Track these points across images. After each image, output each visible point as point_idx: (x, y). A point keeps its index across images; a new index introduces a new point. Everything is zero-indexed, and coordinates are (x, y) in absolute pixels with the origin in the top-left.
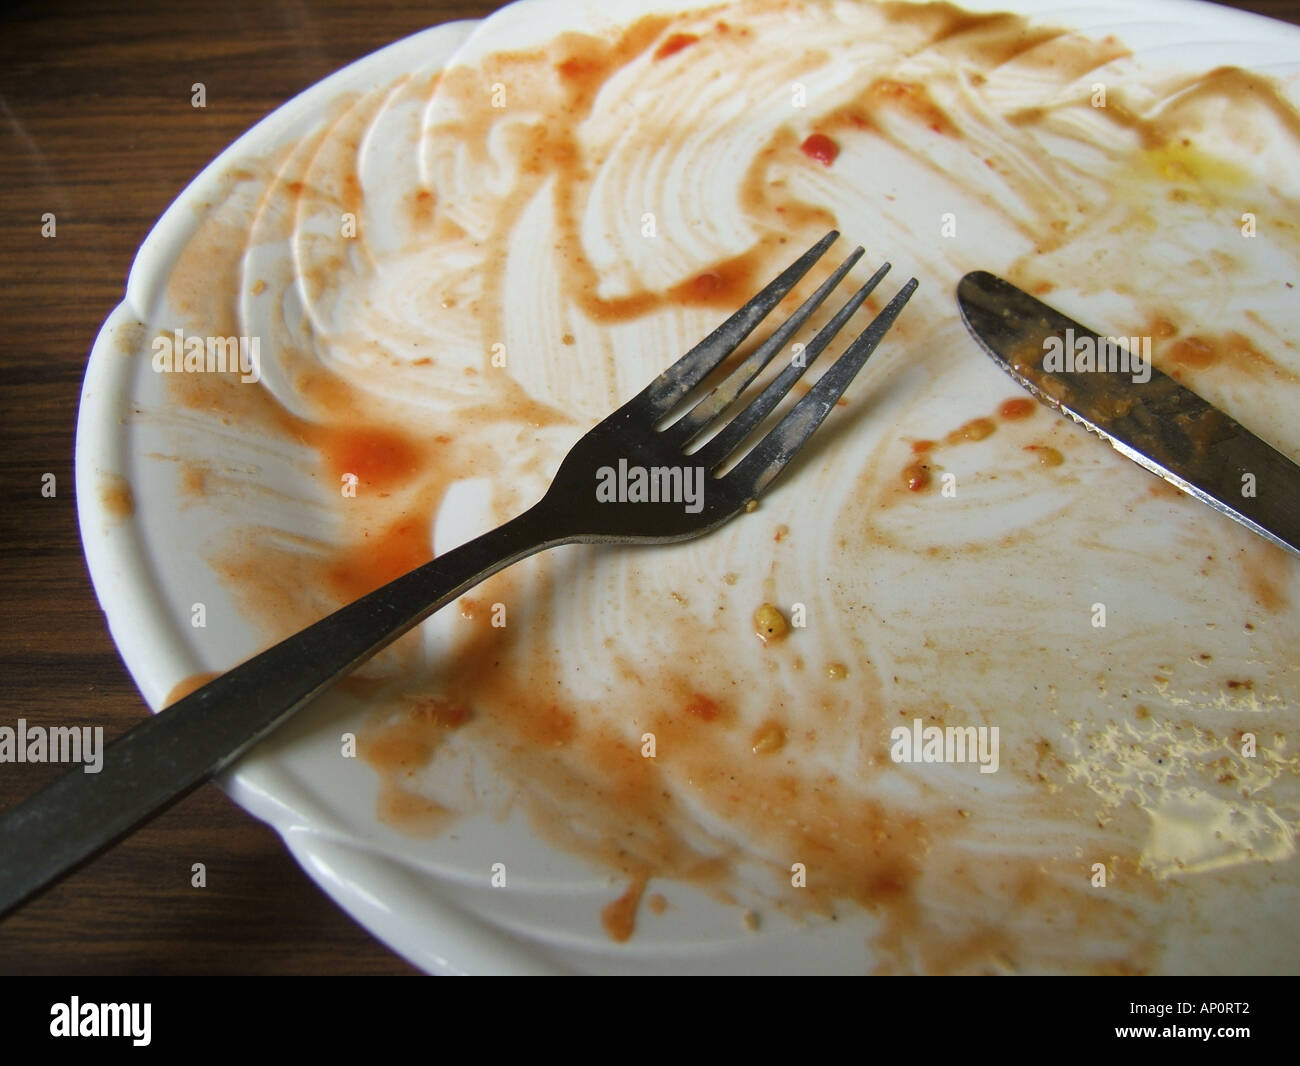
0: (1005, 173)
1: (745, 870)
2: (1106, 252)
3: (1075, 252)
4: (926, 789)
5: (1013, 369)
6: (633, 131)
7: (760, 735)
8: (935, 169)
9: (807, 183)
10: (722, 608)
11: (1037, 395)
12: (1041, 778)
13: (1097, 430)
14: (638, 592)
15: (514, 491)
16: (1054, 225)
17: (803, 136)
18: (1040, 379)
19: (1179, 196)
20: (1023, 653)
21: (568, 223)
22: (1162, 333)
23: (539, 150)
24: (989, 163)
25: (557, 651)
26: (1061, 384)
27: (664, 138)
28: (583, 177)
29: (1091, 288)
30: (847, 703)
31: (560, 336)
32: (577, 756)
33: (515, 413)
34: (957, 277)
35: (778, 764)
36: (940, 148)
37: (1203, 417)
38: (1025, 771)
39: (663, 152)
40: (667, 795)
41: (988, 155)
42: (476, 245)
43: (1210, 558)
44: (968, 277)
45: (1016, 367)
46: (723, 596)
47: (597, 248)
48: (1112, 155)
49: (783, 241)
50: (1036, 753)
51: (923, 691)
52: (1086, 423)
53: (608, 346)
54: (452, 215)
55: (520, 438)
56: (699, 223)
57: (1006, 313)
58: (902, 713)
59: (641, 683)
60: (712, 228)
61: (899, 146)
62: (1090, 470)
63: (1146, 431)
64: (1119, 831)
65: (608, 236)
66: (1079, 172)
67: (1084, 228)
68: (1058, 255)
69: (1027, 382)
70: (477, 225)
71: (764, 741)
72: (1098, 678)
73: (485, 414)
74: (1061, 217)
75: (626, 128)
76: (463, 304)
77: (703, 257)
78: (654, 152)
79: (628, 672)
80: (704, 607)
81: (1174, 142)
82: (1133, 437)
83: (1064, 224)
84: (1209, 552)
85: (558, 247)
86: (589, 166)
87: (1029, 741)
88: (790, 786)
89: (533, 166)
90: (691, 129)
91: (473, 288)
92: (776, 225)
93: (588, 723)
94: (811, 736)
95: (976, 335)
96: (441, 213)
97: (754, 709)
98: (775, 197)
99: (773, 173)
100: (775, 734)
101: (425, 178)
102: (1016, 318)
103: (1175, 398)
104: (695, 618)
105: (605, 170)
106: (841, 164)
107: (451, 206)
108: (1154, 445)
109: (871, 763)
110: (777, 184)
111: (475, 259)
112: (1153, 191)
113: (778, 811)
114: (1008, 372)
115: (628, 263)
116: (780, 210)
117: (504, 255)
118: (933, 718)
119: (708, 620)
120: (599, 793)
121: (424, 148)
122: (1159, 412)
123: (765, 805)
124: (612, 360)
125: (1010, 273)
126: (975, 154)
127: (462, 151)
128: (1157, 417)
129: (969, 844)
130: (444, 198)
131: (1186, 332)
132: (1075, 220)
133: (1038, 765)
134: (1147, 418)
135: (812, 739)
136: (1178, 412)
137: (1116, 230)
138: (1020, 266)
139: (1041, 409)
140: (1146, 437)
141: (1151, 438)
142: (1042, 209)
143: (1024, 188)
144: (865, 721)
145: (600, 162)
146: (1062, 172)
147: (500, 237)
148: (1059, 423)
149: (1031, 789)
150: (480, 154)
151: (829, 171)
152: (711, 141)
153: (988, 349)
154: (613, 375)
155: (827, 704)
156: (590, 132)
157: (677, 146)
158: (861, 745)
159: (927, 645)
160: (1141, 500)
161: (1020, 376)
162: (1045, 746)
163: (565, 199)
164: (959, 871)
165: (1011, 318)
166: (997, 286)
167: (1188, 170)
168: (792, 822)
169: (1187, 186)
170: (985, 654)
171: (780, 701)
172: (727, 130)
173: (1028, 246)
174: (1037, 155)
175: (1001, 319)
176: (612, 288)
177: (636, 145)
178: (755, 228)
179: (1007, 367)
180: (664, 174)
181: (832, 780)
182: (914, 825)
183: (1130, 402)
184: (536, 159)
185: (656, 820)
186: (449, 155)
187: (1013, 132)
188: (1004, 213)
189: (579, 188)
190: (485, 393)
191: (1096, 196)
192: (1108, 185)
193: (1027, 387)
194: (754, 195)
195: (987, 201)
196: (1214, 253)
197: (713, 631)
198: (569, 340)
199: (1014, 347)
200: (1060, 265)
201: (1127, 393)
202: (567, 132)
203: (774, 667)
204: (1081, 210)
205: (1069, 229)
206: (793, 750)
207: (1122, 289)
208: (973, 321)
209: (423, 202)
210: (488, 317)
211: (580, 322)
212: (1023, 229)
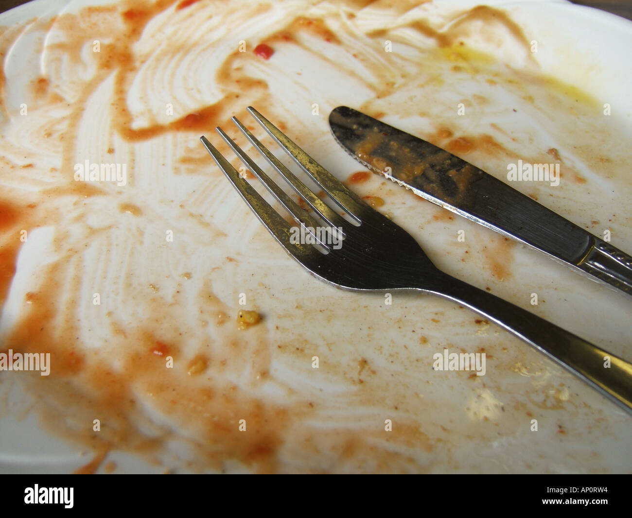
0: (363, 60)
1: (173, 445)
2: (415, 96)
3: (398, 97)
4: (291, 391)
5: (358, 156)
6: (164, 46)
7: (193, 363)
8: (325, 59)
9: (255, 68)
10: (178, 292)
11: (372, 169)
12: (361, 382)
13: (405, 185)
14: (130, 285)
15: (67, 232)
16: (388, 84)
17: (255, 45)
18: (372, 160)
19: (457, 69)
20: (354, 310)
21: (121, 91)
22: (444, 135)
23: (110, 57)
24: (355, 56)
25: (79, 320)
26: (384, 162)
27: (180, 49)
28: (133, 69)
29: (407, 114)
30: (247, 343)
31: (107, 149)
32: (82, 381)
33: (74, 190)
34: (329, 110)
35: (202, 380)
36: (330, 50)
37: (463, 170)
38: (352, 378)
39: (178, 56)
40: (132, 402)
41: (355, 52)
42: (69, 105)
43: (467, 252)
44: (335, 110)
45: (360, 155)
46: (179, 285)
47: (134, 103)
48: (422, 51)
49: (237, 97)
50: (359, 367)
51: (293, 334)
52: (398, 181)
53: (132, 153)
54: (58, 91)
55: (75, 204)
56: (192, 89)
57: (355, 127)
58: (279, 347)
59: (125, 336)
60: (199, 92)
61: (307, 49)
62: (399, 208)
63: (432, 182)
64: (407, 411)
65: (141, 98)
66: (403, 59)
67: (404, 85)
68: (388, 99)
69: (366, 163)
70: (70, 95)
71: (194, 367)
72: (398, 322)
73: (58, 192)
74: (392, 80)
75: (160, 45)
76: (56, 136)
77: (193, 106)
78: (173, 57)
79: (119, 330)
80: (168, 292)
81: (456, 43)
82: (425, 186)
83: (393, 84)
84: (466, 249)
85: (113, 104)
86: (137, 64)
87: (355, 360)
88: (209, 394)
89: (107, 64)
90: (195, 45)
91: (63, 127)
92: (235, 89)
93: (91, 361)
94: (224, 363)
95: (338, 141)
96: (52, 90)
97: (191, 349)
98: (236, 75)
99: (236, 64)
100: (202, 362)
101: (43, 71)
102: (360, 129)
103: (448, 162)
104: (162, 298)
105: (145, 66)
106: (274, 59)
107: (58, 86)
108: (436, 189)
109: (258, 377)
110: (238, 69)
111: (67, 112)
112: (444, 67)
113: (200, 408)
114: (356, 159)
115: (150, 111)
116: (238, 82)
117: (83, 109)
118: (298, 349)
119: (169, 299)
120: (90, 402)
121: (44, 56)
122: (440, 171)
123: (192, 405)
124: (134, 160)
125: (361, 109)
126: (348, 51)
127: (66, 58)
128: (438, 173)
129: (316, 423)
130: (54, 81)
131: (458, 135)
132: (399, 81)
133: (360, 373)
134: (432, 175)
135: (224, 364)
136: (450, 169)
137: (422, 86)
138: (367, 104)
139: (374, 177)
140: (431, 185)
141: (434, 185)
142: (381, 77)
143: (374, 67)
144: (257, 352)
145: (143, 62)
146: (394, 59)
147: (82, 101)
148: (383, 184)
149: (355, 388)
150: (76, 59)
151: (267, 62)
152: (204, 50)
153: (344, 148)
154: (133, 168)
155: (235, 344)
156: (139, 47)
157: (187, 52)
158: (253, 367)
159: (297, 307)
160: (429, 222)
161: (362, 161)
162: (364, 362)
163: (121, 81)
164: (308, 440)
165: (358, 129)
166: (350, 113)
167: (463, 57)
168: (207, 415)
169: (461, 64)
170: (331, 311)
171: (207, 343)
172: (214, 45)
173: (373, 95)
174: (381, 51)
175: (352, 130)
176: (139, 124)
177: (164, 53)
178: (223, 91)
179: (355, 157)
180: (177, 66)
181: (234, 388)
182: (282, 413)
183: (422, 167)
184: (108, 61)
185: (123, 416)
186: (59, 60)
187: (370, 41)
188: (361, 79)
189: (130, 75)
190: (60, 180)
191: (412, 70)
192: (419, 65)
193: (366, 166)
194: (224, 75)
195: (352, 74)
196: (475, 96)
197: (171, 305)
198: (111, 151)
199: (359, 145)
200: (390, 104)
201: (421, 162)
202: (126, 48)
203: (205, 323)
204: (403, 76)
205: (396, 86)
206: (212, 372)
207: (423, 114)
208: (337, 134)
209: (42, 84)
210: (69, 141)
211: (119, 142)
212: (371, 87)
